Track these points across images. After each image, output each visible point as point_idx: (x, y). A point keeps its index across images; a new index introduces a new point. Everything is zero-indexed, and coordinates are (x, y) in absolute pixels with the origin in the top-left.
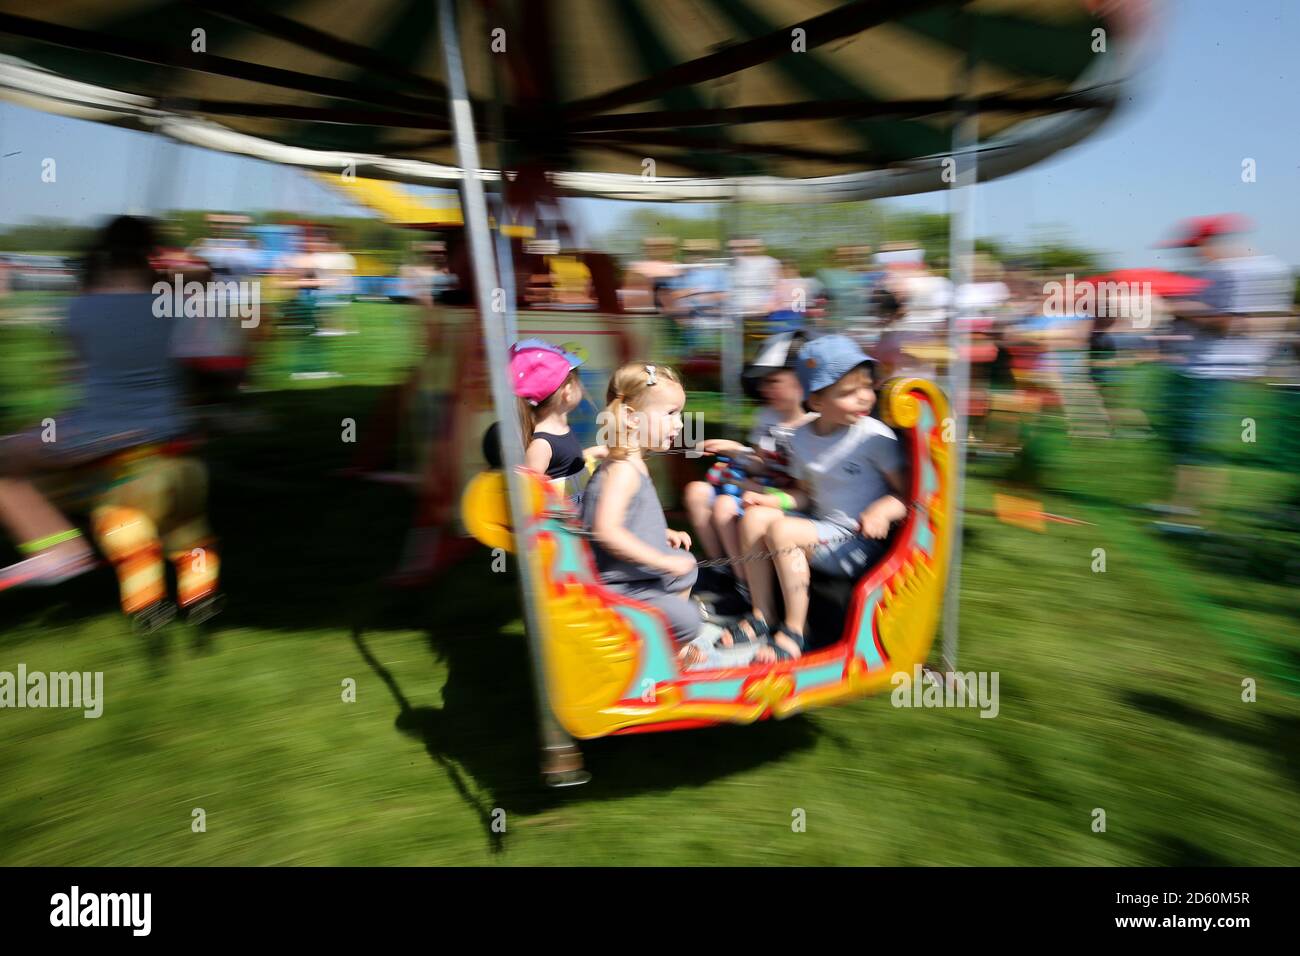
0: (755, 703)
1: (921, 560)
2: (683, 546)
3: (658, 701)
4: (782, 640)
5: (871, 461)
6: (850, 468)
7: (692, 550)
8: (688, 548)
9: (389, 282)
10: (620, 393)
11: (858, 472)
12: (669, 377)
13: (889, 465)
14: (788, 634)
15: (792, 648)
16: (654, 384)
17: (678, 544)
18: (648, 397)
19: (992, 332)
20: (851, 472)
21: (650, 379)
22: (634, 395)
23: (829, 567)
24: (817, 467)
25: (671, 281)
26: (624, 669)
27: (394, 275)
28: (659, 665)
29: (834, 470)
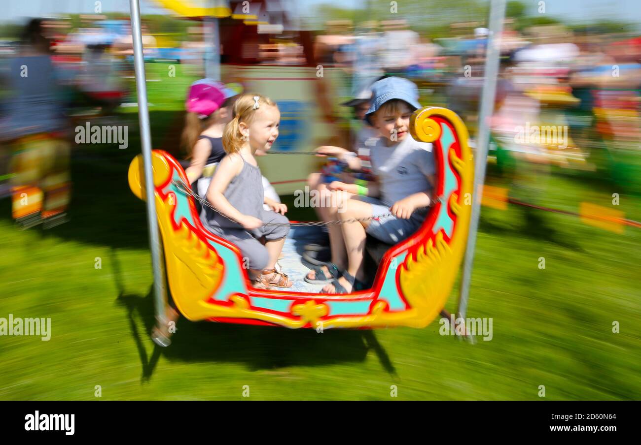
0: (297, 318)
1: (440, 237)
2: (280, 212)
3: (230, 303)
4: (342, 281)
5: (417, 167)
6: (402, 171)
7: (286, 214)
8: (283, 214)
9: (176, 52)
10: (238, 114)
11: (406, 173)
12: (268, 104)
13: (428, 170)
14: (348, 278)
15: (348, 287)
16: (257, 109)
17: (277, 211)
18: (254, 117)
19: (564, 77)
20: (401, 172)
21: (256, 105)
22: (246, 116)
23: (380, 235)
24: (384, 169)
25: (345, 48)
26: (211, 281)
27: (178, 47)
28: (235, 282)
29: (392, 171)
